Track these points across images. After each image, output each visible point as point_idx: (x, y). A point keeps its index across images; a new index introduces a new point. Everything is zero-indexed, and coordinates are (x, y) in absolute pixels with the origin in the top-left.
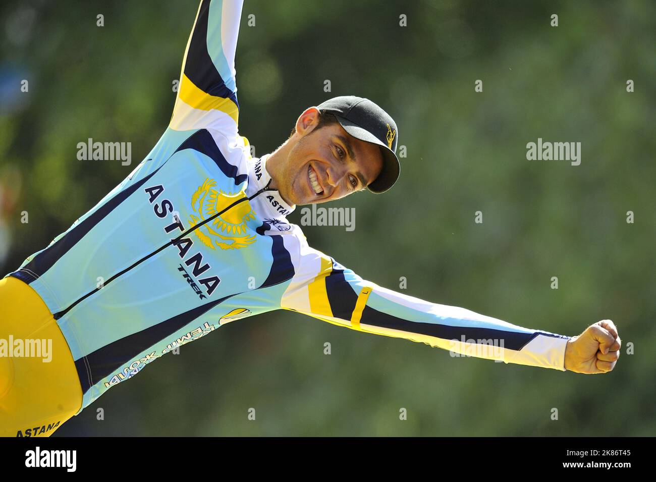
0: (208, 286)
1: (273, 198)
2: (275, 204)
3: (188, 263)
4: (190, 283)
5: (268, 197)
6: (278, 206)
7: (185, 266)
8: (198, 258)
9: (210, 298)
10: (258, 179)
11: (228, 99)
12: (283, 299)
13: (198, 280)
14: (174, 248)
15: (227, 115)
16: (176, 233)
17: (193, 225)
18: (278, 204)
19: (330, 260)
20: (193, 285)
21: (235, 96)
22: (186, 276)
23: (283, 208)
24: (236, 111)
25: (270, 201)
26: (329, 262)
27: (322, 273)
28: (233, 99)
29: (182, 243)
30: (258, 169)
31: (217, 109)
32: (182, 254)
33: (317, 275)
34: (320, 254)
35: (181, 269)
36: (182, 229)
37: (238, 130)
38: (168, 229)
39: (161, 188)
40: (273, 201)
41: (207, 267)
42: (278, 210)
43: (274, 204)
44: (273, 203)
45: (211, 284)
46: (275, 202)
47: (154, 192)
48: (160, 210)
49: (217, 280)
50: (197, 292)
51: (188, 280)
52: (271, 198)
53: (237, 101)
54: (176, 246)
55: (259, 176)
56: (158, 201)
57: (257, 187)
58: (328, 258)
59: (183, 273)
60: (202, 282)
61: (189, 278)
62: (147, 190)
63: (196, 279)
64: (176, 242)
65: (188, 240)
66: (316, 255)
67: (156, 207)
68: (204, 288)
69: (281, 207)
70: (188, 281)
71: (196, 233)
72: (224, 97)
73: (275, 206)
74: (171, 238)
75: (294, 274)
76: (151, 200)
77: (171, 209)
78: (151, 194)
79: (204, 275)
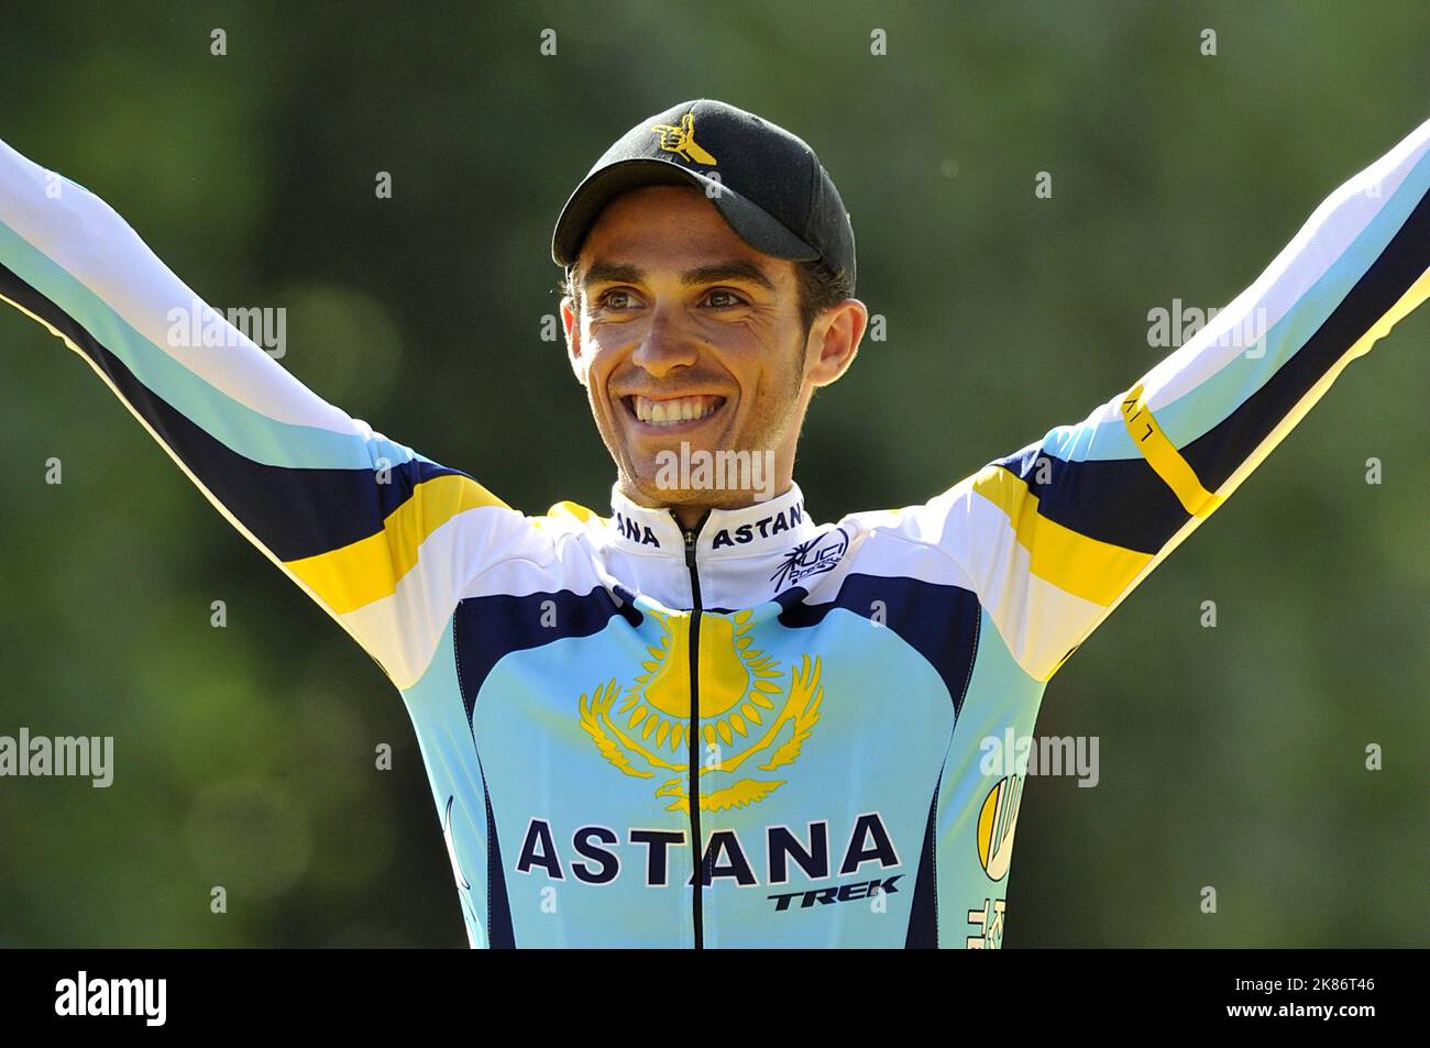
0: (870, 855)
1: (724, 533)
2: (745, 534)
3: (778, 873)
4: (835, 898)
5: (716, 545)
6: (755, 531)
7: (780, 888)
8: (780, 841)
9: (907, 866)
10: (657, 545)
11: (418, 488)
12: (1023, 663)
13: (839, 875)
14: (716, 888)
15: (457, 516)
16: (679, 859)
17: (685, 804)
18: (750, 526)
19: (996, 468)
20: (845, 893)
21: (422, 464)
22: (809, 899)
23: (770, 520)
24: (466, 485)
25: (731, 544)
26: (998, 474)
27: (1016, 513)
28: (426, 474)
29: (714, 862)
30: (632, 530)
31: (425, 536)
32: (746, 878)
33: (1013, 532)
34: (964, 488)
35: (783, 902)
36: (678, 838)
37: (519, 513)
38: (657, 875)
39: (539, 828)
40: (732, 537)
41: (818, 832)
42: (765, 535)
43: (744, 537)
44: (739, 540)
45: (869, 844)
46: (739, 531)
47: (539, 851)
48: (595, 867)
49: (869, 823)
50: (869, 895)
51: (824, 901)
52: (722, 538)
53: (440, 466)
54: (713, 879)
55: (650, 538)
56: (567, 856)
57: (673, 560)
58: (988, 472)
59: (796, 902)
60: (849, 866)
61: (818, 895)
62: (524, 866)
63: (835, 877)
64: (703, 872)
65: (718, 839)
66: (961, 502)
67: (580, 871)
68: (871, 869)
69: (762, 524)
70: (826, 900)
71: (708, 808)
72: (407, 494)
73: (750, 538)
74: (684, 880)
75: (975, 595)
76: (555, 872)
77: (608, 837)
78: (538, 861)
79: (837, 852)
